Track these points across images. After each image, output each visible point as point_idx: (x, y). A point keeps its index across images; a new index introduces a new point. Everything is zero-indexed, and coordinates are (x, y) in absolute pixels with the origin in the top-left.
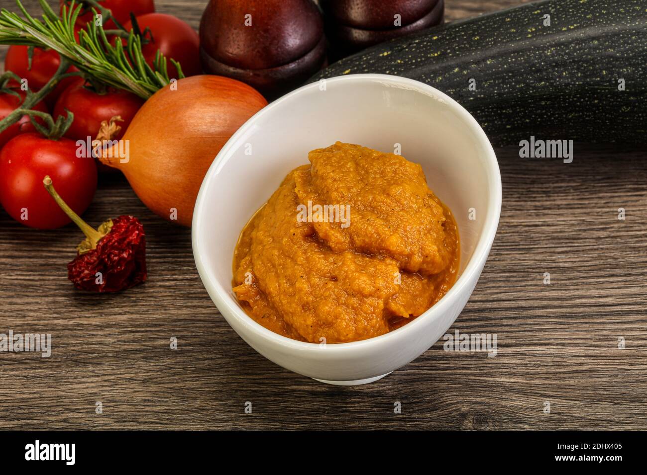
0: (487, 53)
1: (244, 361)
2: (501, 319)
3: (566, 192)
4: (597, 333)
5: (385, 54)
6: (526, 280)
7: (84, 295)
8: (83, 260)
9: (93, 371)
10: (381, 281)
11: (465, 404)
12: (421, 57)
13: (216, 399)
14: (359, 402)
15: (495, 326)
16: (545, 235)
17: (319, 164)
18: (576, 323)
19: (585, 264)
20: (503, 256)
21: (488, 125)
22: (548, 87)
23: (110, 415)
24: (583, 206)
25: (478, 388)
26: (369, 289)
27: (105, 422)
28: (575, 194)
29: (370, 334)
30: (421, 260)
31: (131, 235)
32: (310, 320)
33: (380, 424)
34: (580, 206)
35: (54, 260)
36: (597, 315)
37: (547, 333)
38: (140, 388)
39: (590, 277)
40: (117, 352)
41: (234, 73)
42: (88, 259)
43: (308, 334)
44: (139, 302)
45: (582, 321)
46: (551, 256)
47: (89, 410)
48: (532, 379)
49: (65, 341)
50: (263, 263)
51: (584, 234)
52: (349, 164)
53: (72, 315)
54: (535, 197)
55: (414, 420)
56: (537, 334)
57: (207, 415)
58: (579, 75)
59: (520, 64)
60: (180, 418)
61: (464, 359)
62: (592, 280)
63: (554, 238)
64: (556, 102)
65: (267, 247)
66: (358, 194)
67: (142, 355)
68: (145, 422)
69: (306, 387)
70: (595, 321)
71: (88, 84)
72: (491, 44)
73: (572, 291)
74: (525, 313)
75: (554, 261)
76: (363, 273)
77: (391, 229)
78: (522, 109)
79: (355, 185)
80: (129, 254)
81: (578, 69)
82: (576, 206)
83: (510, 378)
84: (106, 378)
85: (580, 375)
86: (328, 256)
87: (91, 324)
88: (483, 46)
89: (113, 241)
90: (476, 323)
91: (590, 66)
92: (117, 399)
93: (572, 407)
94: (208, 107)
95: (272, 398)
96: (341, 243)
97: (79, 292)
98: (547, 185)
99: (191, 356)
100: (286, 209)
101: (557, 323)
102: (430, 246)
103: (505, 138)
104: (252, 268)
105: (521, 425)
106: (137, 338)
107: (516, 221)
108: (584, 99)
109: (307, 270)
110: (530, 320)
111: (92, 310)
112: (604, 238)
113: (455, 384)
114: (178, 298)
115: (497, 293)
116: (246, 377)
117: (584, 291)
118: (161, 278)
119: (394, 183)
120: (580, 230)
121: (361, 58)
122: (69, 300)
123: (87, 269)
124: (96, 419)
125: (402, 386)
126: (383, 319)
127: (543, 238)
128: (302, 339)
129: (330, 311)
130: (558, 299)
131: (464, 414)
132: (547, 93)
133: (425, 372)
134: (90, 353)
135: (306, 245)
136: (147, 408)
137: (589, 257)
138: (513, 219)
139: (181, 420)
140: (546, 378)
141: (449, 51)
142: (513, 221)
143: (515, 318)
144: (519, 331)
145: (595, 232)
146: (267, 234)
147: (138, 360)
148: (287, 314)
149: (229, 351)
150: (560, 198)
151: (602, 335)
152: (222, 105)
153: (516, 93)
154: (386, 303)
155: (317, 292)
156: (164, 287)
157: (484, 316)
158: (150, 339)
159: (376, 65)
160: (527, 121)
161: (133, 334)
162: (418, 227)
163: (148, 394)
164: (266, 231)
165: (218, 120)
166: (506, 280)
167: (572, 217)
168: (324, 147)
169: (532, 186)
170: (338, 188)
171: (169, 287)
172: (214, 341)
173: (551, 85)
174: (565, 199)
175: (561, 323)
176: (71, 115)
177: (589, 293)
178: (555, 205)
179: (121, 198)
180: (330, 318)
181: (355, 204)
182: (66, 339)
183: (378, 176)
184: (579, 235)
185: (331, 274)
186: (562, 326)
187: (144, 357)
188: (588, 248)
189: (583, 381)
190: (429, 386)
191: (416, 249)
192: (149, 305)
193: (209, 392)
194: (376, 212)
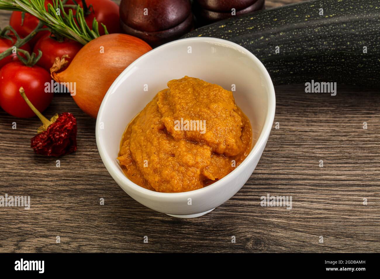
0: (280, 29)
1: (126, 201)
2: (278, 185)
3: (326, 113)
4: (332, 196)
5: (223, 26)
6: (296, 163)
7: (41, 157)
8: (39, 137)
9: (39, 201)
10: (199, 158)
11: (249, 233)
12: (242, 29)
13: (107, 221)
14: (188, 228)
15: (274, 188)
16: (310, 137)
17: (172, 88)
18: (321, 190)
19: (332, 155)
20: (284, 148)
21: (279, 71)
22: (315, 50)
23: (45, 227)
24: (335, 121)
25: (258, 224)
26: (191, 162)
27: (41, 231)
28: (332, 114)
29: (191, 189)
30: (225, 147)
31: (67, 124)
32: (157, 178)
33: (199, 241)
34: (333, 121)
35: (26, 136)
36: (334, 186)
37: (303, 194)
38: (64, 212)
39: (333, 163)
40: (54, 191)
41: (137, 33)
42: (42, 136)
43: (156, 186)
44: (71, 163)
45: (325, 188)
46: (312, 150)
47: (33, 223)
48: (291, 221)
49: (26, 182)
50: (135, 144)
51: (333, 138)
52: (189, 90)
53: (32, 168)
54: (308, 115)
55: (219, 240)
56: (298, 195)
57: (101, 230)
58: (334, 44)
59: (300, 36)
60: (85, 231)
61: (253, 207)
62: (334, 165)
63: (315, 140)
64: (319, 60)
65: (138, 135)
66: (192, 107)
67: (68, 193)
68: (65, 232)
69: (160, 218)
70: (333, 189)
71: (53, 35)
72: (284, 24)
73: (321, 171)
74: (292, 182)
75: (313, 153)
76: (189, 153)
77: (208, 129)
78: (299, 63)
79: (191, 102)
80: (65, 135)
81: (333, 40)
82: (331, 121)
83: (278, 219)
84: (46, 205)
85: (319, 220)
86: (171, 142)
87: (42, 174)
88: (278, 25)
89: (56, 127)
90: (263, 187)
91: (340, 39)
92: (51, 218)
93: (311, 238)
94: (116, 52)
95: (139, 223)
96: (179, 135)
97: (38, 155)
98: (316, 108)
99: (96, 196)
100: (152, 113)
101: (310, 189)
102: (230, 140)
103: (290, 79)
104: (129, 147)
105: (280, 247)
106: (66, 183)
107: (295, 128)
108: (336, 58)
109: (158, 149)
110: (295, 186)
111: (43, 166)
112: (345, 141)
113: (245, 221)
114: (94, 162)
115: (277, 170)
116: (125, 209)
117: (328, 171)
118: (85, 150)
119: (213, 102)
120: (331, 136)
121: (208, 28)
122: (31, 160)
123: (41, 142)
124: (37, 229)
125: (215, 220)
126: (199, 180)
127: (309, 139)
128: (153, 189)
129: (168, 174)
130: (313, 175)
131: (248, 239)
132: (314, 54)
133: (229, 213)
134: (39, 191)
135: (159, 135)
136: (67, 224)
137: (334, 152)
138: (293, 127)
139: (85, 232)
140: (299, 221)
141: (259, 26)
142: (293, 128)
143: (286, 185)
144: (287, 193)
145: (340, 137)
146: (139, 127)
147: (65, 196)
148: (145, 174)
149: (118, 194)
150: (322, 116)
151: (335, 197)
152: (124, 51)
153: (296, 53)
154: (202, 171)
155: (163, 162)
156: (87, 155)
157: (268, 182)
158: (74, 185)
159: (217, 33)
160: (303, 69)
161: (65, 181)
162: (224, 128)
163: (69, 216)
164: (139, 126)
165: (121, 60)
166: (284, 163)
167: (328, 128)
168: (178, 79)
169: (307, 108)
170: (181, 103)
171: (89, 155)
172: (111, 188)
173: (317, 49)
174: (325, 117)
175: (312, 189)
176: (41, 52)
177: (331, 173)
178: (319, 120)
179: (70, 103)
180: (168, 178)
181: (189, 113)
182: (26, 181)
183: (205, 97)
184: (331, 138)
185: (171, 152)
186: (313, 191)
187: (69, 195)
188: (335, 146)
189: (320, 224)
190: (230, 221)
191: (222, 140)
192: (77, 165)
193: (103, 217)
194: (201, 118)
